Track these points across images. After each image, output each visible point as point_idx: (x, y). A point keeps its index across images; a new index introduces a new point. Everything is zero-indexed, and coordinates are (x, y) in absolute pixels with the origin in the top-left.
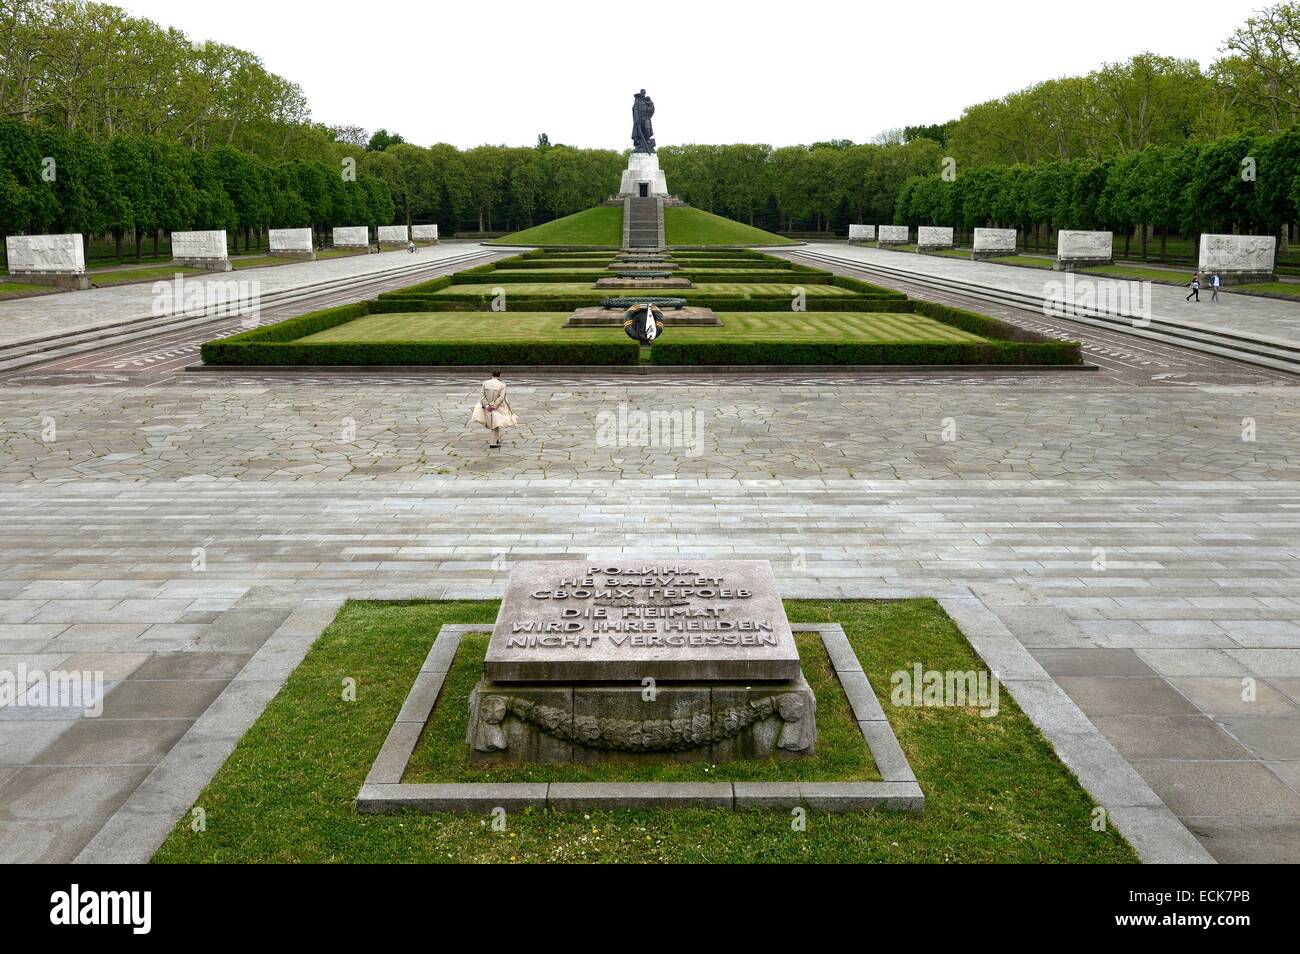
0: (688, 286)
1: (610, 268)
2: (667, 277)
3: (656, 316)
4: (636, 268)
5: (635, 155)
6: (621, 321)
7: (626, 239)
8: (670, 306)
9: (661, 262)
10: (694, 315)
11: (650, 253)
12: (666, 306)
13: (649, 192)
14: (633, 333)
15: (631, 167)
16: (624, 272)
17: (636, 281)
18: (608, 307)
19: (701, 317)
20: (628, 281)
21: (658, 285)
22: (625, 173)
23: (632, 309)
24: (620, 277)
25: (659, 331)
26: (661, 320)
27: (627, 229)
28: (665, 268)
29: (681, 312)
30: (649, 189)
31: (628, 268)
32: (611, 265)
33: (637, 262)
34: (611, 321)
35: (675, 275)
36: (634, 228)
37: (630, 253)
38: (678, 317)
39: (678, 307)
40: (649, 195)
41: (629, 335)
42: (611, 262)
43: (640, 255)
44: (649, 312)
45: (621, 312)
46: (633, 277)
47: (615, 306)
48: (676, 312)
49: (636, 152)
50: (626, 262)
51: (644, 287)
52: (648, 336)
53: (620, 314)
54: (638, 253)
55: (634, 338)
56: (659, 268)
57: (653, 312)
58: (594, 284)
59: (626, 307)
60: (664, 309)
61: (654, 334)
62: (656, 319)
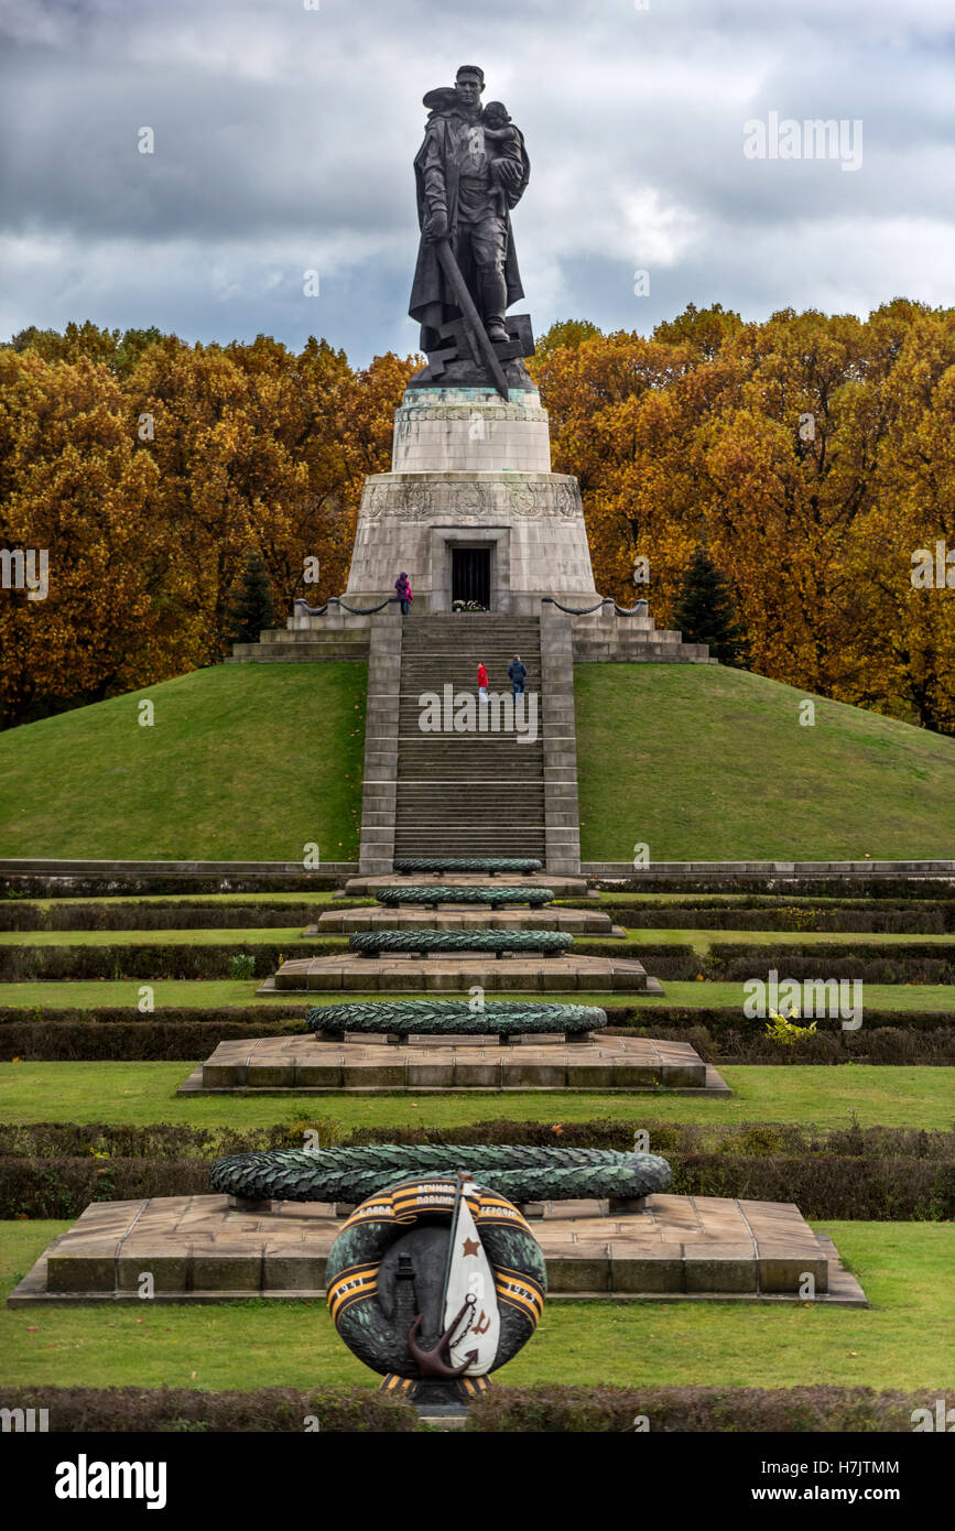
0: (685, 1083)
1: (289, 985)
2: (577, 1033)
3: (496, 1246)
4: (423, 983)
5: (429, 397)
6: (318, 1270)
7: (380, 829)
8: (583, 1192)
9: (551, 951)
10: (712, 1238)
11: (496, 904)
12: (559, 1193)
13: (499, 586)
14: (382, 1340)
15: (408, 459)
16: (357, 1006)
17: (414, 1055)
18: (254, 1198)
19: (745, 1254)
20: (374, 1054)
21: (529, 1073)
22: (376, 490)
23: (376, 1209)
24: (332, 1031)
25: (518, 1331)
26: (528, 1273)
27: (382, 780)
28: (575, 985)
29: (641, 1224)
30: (498, 569)
31: (378, 984)
32: (288, 967)
33: (423, 950)
34: (265, 1274)
35: (619, 1021)
36: (417, 772)
37: (392, 903)
38: (621, 1252)
39: (626, 1199)
40: (501, 604)
41: (358, 1348)
42: (293, 952)
43: (446, 915)
44: (466, 1229)
45: (322, 1223)
46: (399, 1034)
47: (288, 1194)
48: (609, 1227)
49: (437, 381)
50: (371, 952)
51: (458, 1080)
52: (458, 1357)
53: (314, 1238)
54: (433, 903)
55: (381, 1367)
56: (543, 985)
57: (486, 1230)
58: (193, 1072)
59: (349, 1197)
60: (549, 1208)
61: (486, 1344)
62: (496, 1262)
